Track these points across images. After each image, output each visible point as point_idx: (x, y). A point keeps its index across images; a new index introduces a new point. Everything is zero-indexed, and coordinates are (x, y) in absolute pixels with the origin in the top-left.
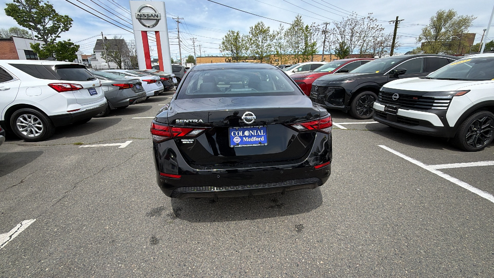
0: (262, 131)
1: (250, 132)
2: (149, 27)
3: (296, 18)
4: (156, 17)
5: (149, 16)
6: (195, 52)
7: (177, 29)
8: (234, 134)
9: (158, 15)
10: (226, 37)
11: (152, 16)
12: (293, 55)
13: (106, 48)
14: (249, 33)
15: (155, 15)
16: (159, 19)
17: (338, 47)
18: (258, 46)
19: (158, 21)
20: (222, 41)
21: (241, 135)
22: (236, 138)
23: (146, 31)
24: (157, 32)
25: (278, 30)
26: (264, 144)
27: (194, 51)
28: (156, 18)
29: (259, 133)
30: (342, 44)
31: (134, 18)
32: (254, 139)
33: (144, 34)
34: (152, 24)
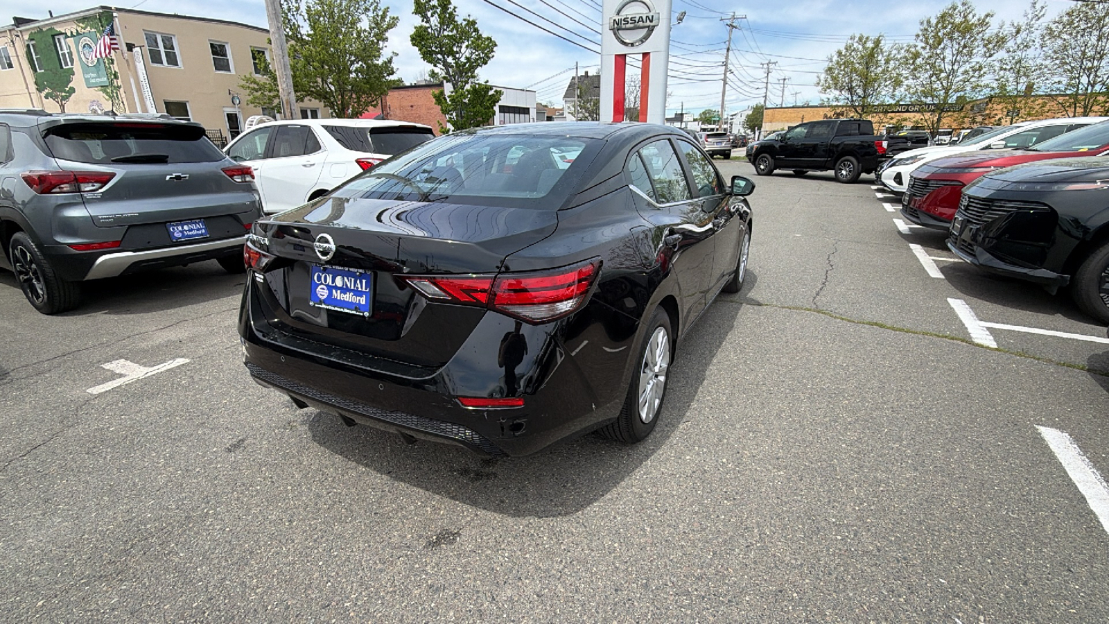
0: (364, 281)
1: (344, 279)
2: (632, 45)
4: (648, 21)
5: (635, 21)
6: (765, 97)
7: (727, 43)
8: (319, 279)
9: (652, 17)
10: (840, 53)
11: (641, 19)
13: (579, 94)
14: (915, 37)
15: (647, 17)
16: (654, 26)
18: (937, 72)
19: (651, 30)
20: (826, 65)
21: (330, 284)
22: (321, 288)
23: (625, 55)
24: (645, 55)
25: (1023, 22)
26: (363, 313)
27: (764, 95)
28: (648, 23)
29: (359, 286)
31: (607, 27)
32: (348, 297)
33: (621, 60)
34: (638, 39)
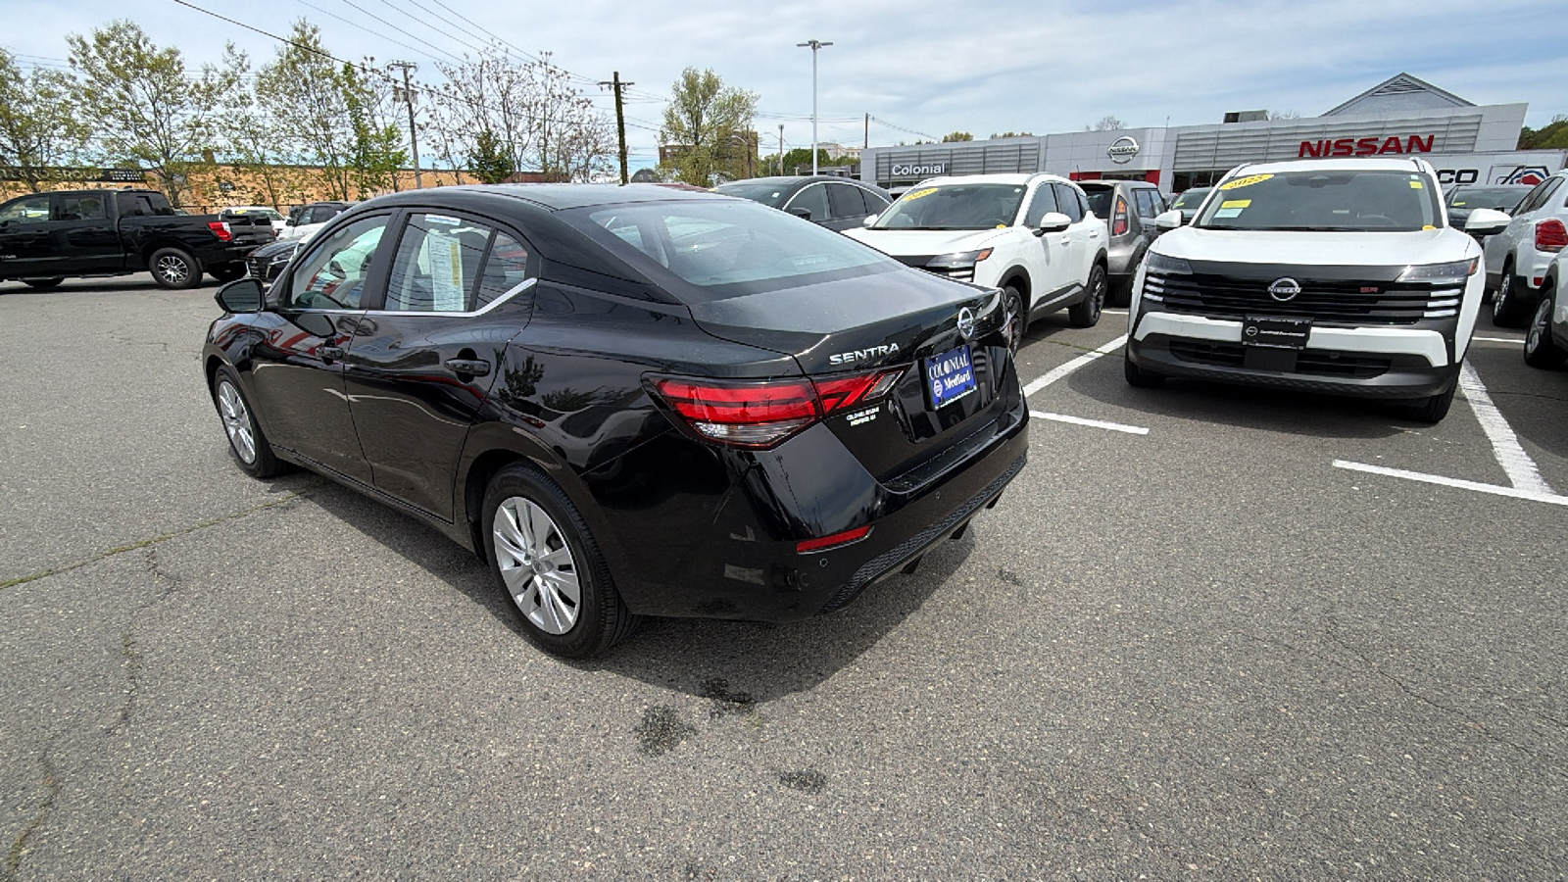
0: (964, 356)
3: (296, 29)
12: (316, 167)
14: (69, 64)
17: (476, 148)
25: (226, 69)
30: (487, 140)
